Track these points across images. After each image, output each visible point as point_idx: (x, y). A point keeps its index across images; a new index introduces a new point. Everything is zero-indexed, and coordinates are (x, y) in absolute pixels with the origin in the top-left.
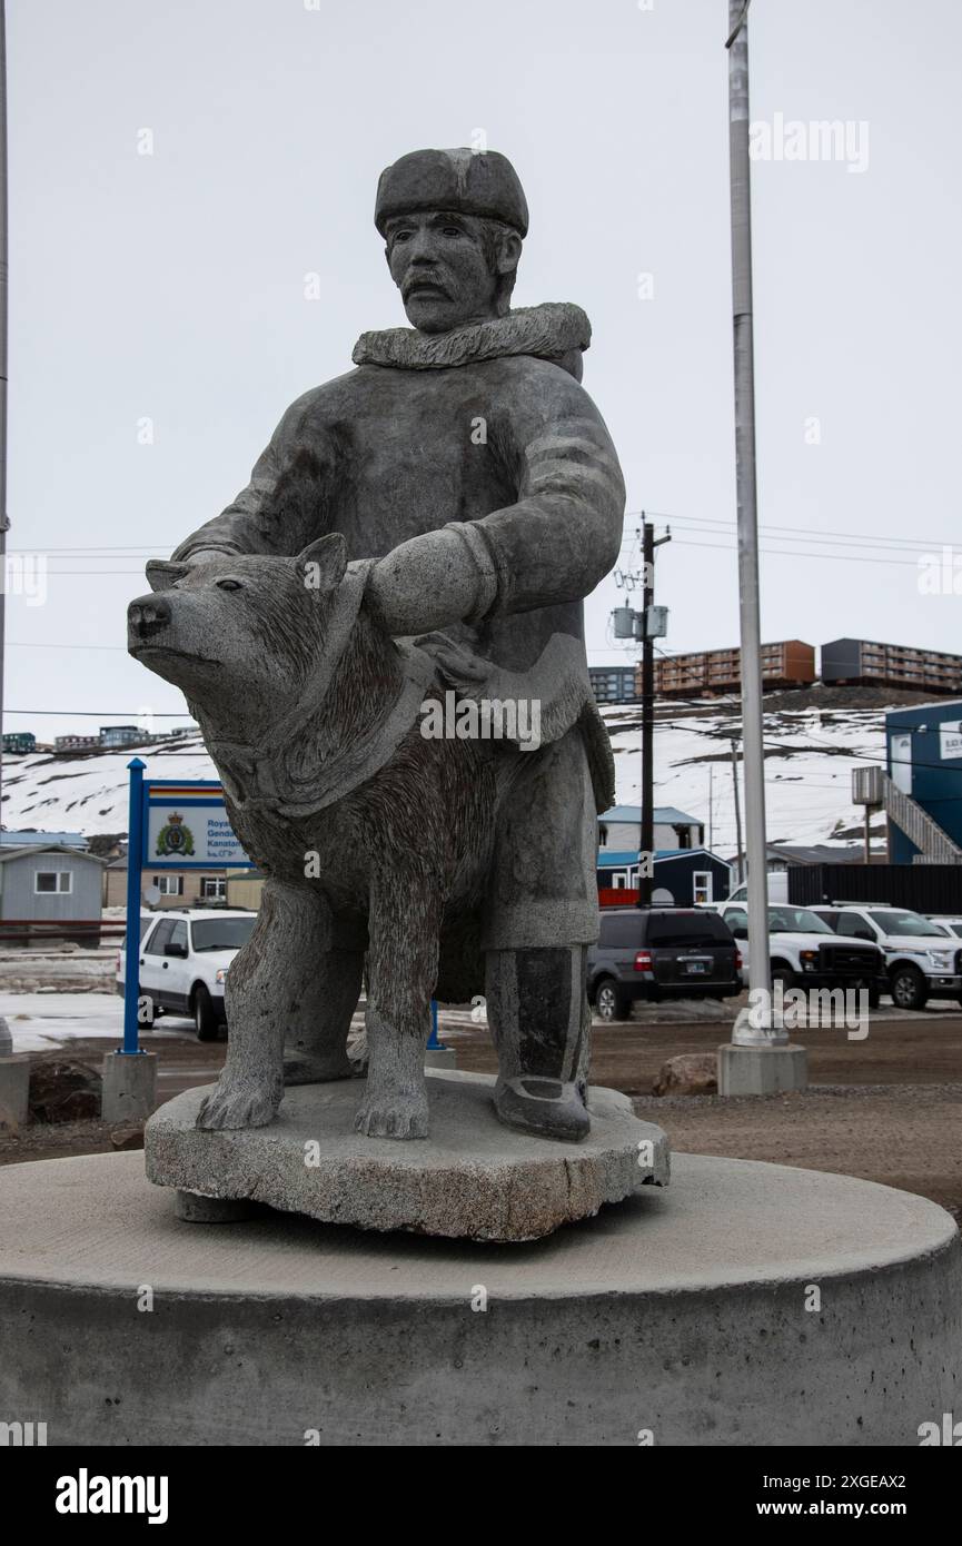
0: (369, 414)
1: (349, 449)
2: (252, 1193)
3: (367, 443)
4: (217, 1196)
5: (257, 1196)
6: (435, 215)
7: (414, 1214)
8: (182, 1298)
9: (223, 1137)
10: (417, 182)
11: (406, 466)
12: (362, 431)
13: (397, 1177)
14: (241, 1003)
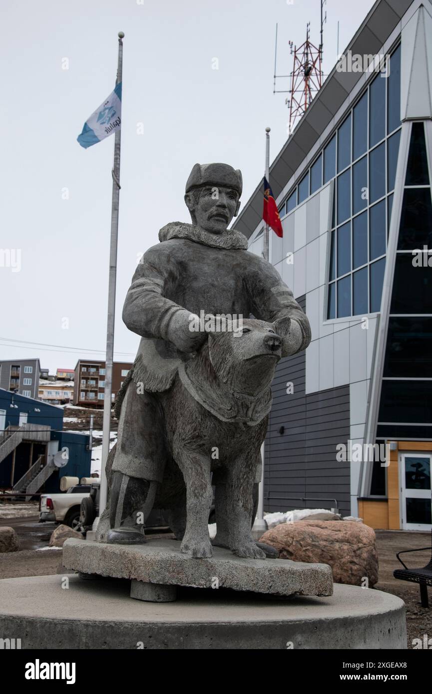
0: (194, 261)
1: (184, 273)
2: (223, 584)
3: (194, 272)
4: (205, 587)
5: (227, 585)
6: (230, 190)
7: (299, 587)
8: (281, 623)
9: (207, 561)
10: (225, 176)
11: (213, 285)
12: (192, 267)
13: (293, 573)
14: (203, 503)
